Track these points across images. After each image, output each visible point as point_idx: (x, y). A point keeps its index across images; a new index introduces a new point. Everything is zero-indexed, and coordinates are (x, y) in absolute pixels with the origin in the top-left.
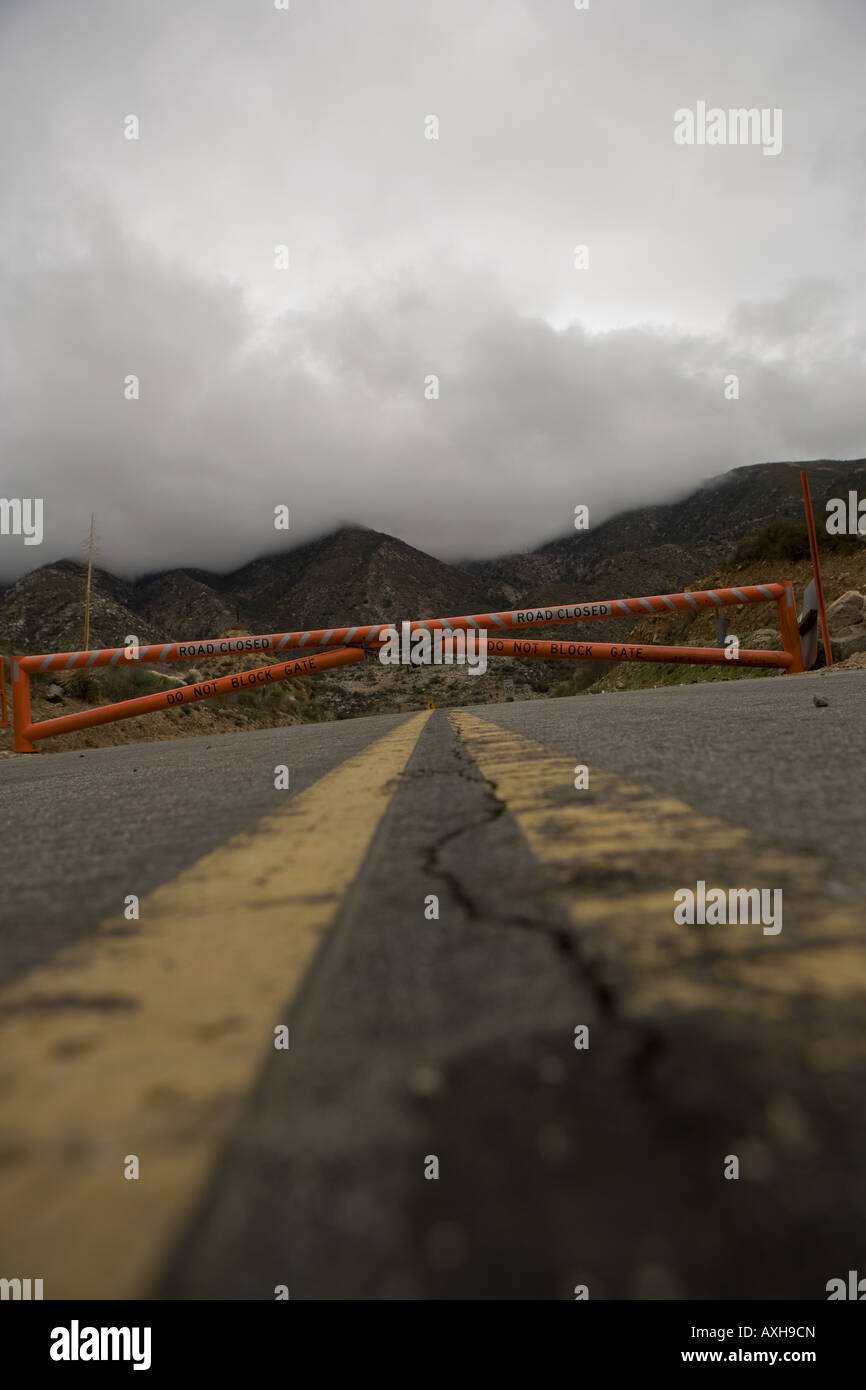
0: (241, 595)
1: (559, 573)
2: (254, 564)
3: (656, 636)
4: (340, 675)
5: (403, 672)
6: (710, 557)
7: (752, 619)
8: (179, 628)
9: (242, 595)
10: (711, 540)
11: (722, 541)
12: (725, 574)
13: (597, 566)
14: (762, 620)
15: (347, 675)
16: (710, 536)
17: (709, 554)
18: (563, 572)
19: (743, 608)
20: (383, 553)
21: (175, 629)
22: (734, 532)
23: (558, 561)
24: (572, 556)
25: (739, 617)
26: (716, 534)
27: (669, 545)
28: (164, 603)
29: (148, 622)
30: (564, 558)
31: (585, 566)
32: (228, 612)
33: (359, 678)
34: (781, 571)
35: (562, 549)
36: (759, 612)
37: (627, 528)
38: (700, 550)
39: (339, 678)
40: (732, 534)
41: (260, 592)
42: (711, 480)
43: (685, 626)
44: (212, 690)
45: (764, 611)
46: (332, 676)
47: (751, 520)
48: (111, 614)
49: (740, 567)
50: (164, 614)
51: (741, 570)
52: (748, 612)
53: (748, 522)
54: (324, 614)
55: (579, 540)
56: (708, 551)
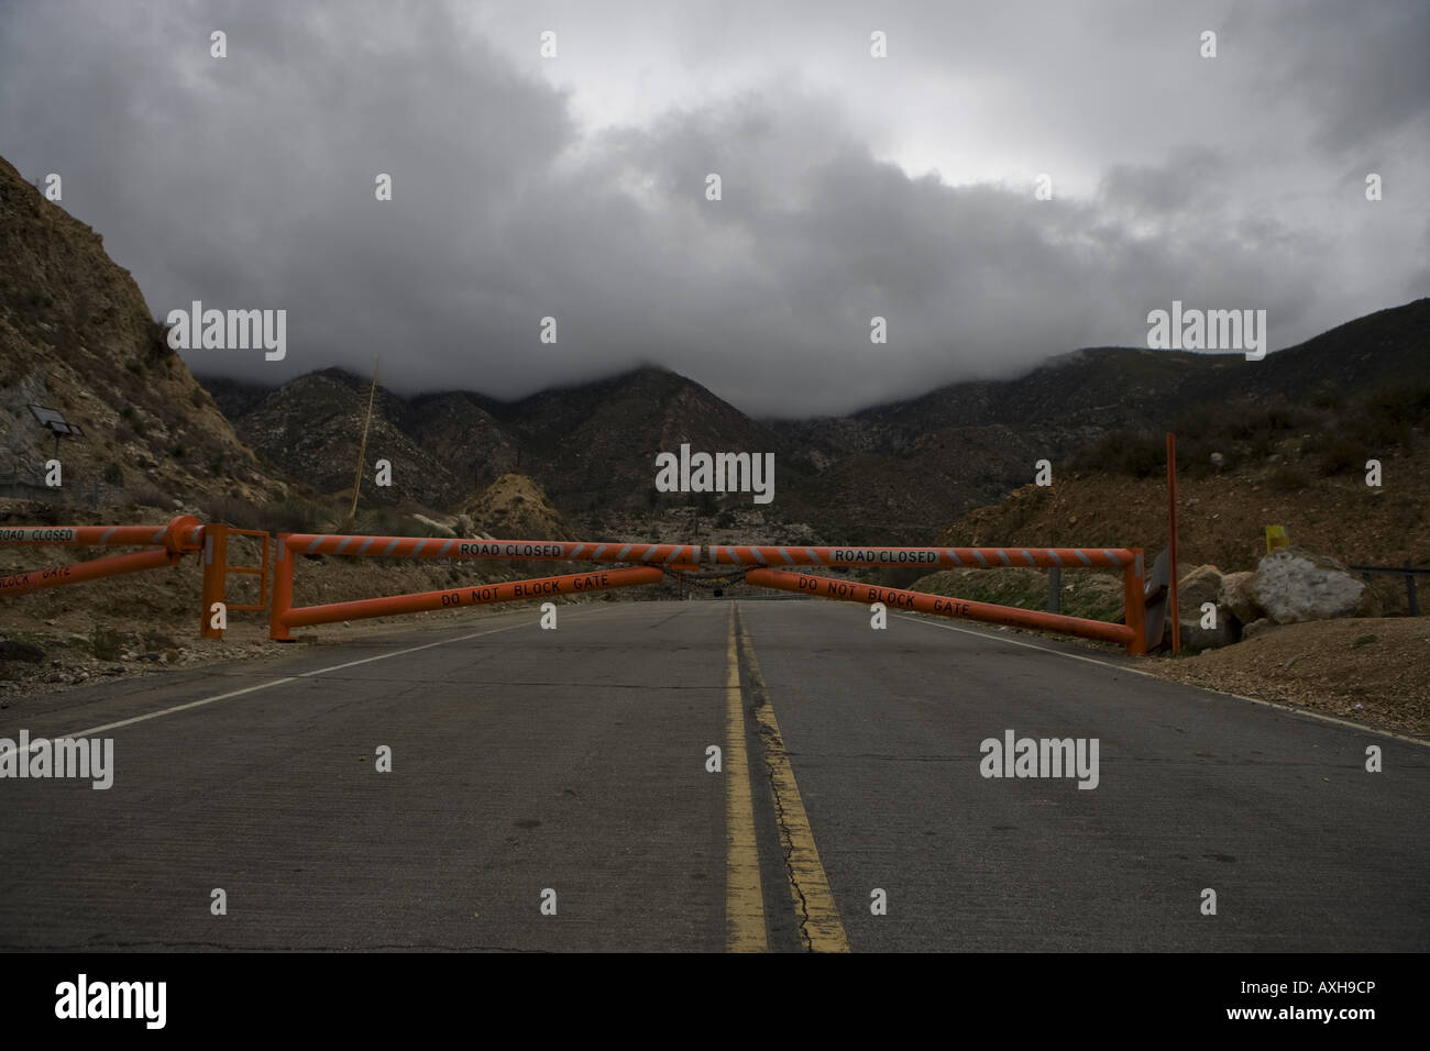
0: (524, 427)
1: (873, 443)
2: (541, 396)
3: (975, 540)
4: (621, 528)
5: (691, 532)
6: (1041, 444)
7: (1085, 537)
8: (452, 456)
9: (526, 427)
10: (1046, 425)
11: (1058, 427)
12: (1060, 481)
13: (917, 440)
14: (1094, 540)
15: (630, 528)
16: (1045, 421)
17: (1042, 440)
18: (879, 442)
19: (1076, 522)
20: (683, 400)
21: (447, 456)
22: (1072, 419)
23: (875, 429)
24: (890, 425)
25: (1071, 533)
26: (1052, 419)
27: (999, 426)
28: (438, 427)
29: (419, 446)
30: (881, 427)
31: (903, 438)
32: (507, 445)
33: (642, 534)
34: (1123, 487)
35: (880, 416)
36: (1094, 529)
37: (954, 401)
38: (1033, 434)
39: (620, 531)
40: (1069, 420)
41: (543, 427)
42: (1052, 358)
43: (1011, 532)
44: (493, 596)
45: (1099, 530)
46: (613, 528)
47: (1092, 408)
48: (380, 433)
49: (1077, 476)
50: (437, 439)
51: (1078, 479)
52: (1081, 528)
53: (1089, 409)
54: (611, 458)
55: (901, 408)
56: (1041, 437)
